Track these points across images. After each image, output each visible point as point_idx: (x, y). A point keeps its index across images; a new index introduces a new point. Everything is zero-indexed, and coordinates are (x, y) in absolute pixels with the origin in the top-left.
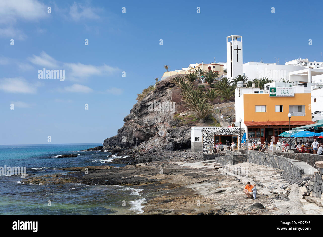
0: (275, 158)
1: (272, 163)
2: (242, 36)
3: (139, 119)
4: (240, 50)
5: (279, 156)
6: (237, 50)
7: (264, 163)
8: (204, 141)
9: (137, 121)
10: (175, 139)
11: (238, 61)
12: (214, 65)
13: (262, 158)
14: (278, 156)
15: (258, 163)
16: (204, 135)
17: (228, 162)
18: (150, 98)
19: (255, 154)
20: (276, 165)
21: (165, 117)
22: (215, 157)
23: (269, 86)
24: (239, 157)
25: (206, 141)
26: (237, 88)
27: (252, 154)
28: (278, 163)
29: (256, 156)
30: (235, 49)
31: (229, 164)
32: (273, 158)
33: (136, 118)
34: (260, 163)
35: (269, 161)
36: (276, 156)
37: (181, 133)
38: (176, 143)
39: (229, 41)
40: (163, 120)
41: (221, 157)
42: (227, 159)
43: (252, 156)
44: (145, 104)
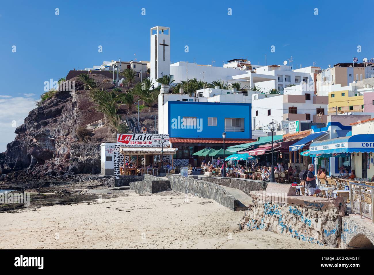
0: (204, 185)
1: (200, 191)
2: (170, 28)
3: (34, 131)
4: (167, 45)
5: (210, 183)
6: (164, 45)
7: (191, 191)
8: (115, 161)
9: (32, 133)
10: (80, 158)
11: (164, 60)
12: (134, 64)
13: (189, 185)
14: (208, 183)
15: (184, 191)
16: (116, 154)
17: (146, 190)
18: (50, 104)
19: (180, 179)
20: (206, 194)
21: (69, 130)
22: (130, 183)
23: (202, 92)
24: (160, 183)
25: (118, 162)
26: (160, 94)
27: (177, 179)
28: (208, 192)
29: (181, 181)
30: (160, 44)
31: (146, 191)
32: (202, 185)
33: (31, 130)
34: (187, 191)
35: (197, 189)
36: (206, 182)
37: (89, 150)
38: (81, 162)
39: (153, 34)
40: (67, 133)
41: (136, 182)
42: (145, 185)
43: (177, 182)
44: (43, 111)
